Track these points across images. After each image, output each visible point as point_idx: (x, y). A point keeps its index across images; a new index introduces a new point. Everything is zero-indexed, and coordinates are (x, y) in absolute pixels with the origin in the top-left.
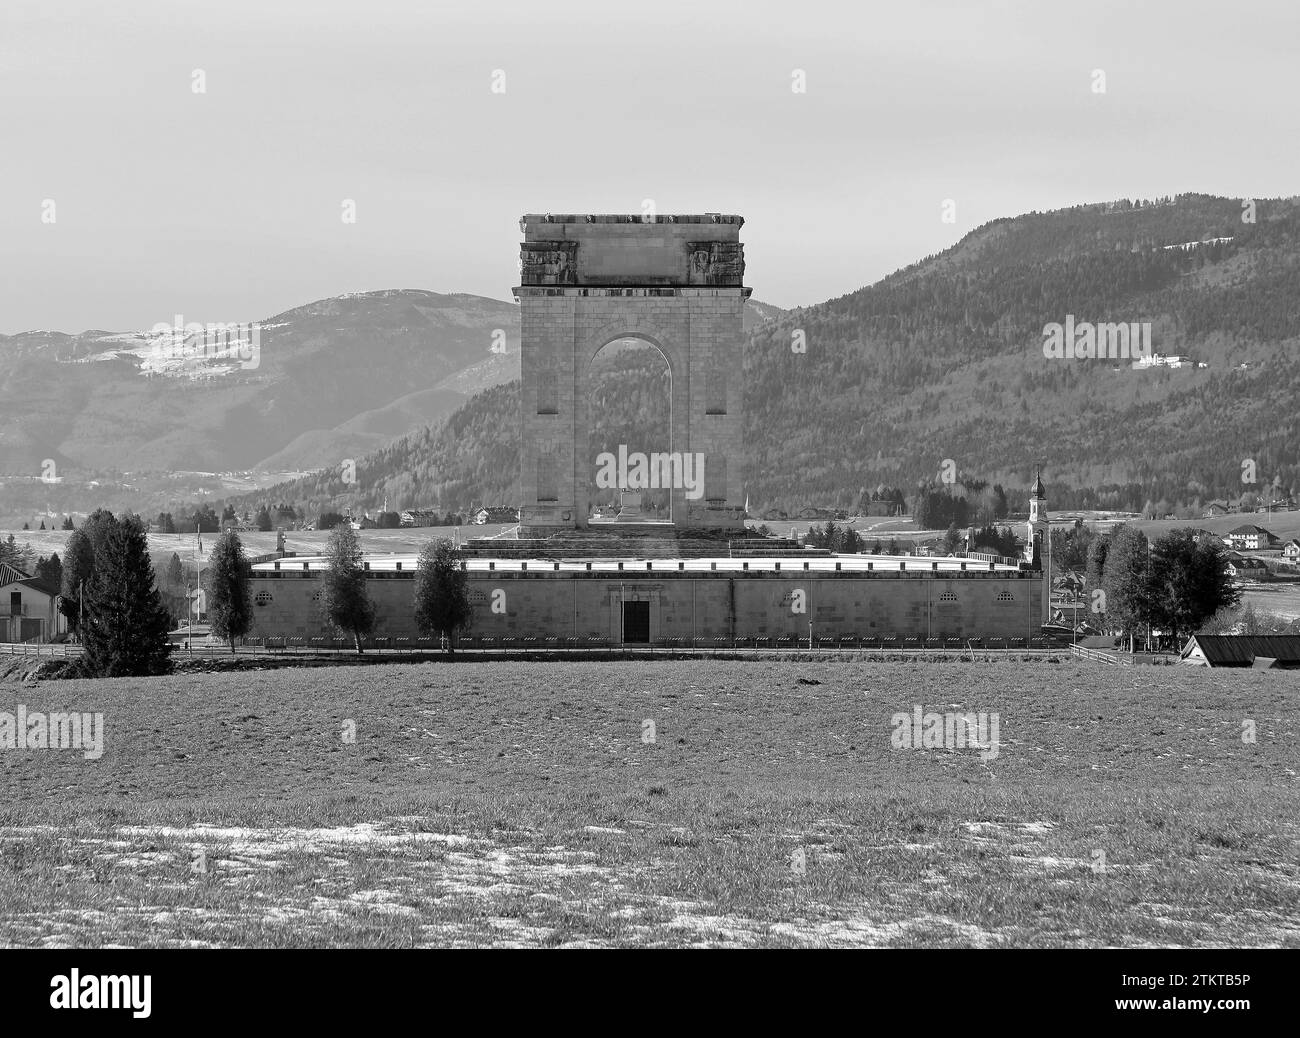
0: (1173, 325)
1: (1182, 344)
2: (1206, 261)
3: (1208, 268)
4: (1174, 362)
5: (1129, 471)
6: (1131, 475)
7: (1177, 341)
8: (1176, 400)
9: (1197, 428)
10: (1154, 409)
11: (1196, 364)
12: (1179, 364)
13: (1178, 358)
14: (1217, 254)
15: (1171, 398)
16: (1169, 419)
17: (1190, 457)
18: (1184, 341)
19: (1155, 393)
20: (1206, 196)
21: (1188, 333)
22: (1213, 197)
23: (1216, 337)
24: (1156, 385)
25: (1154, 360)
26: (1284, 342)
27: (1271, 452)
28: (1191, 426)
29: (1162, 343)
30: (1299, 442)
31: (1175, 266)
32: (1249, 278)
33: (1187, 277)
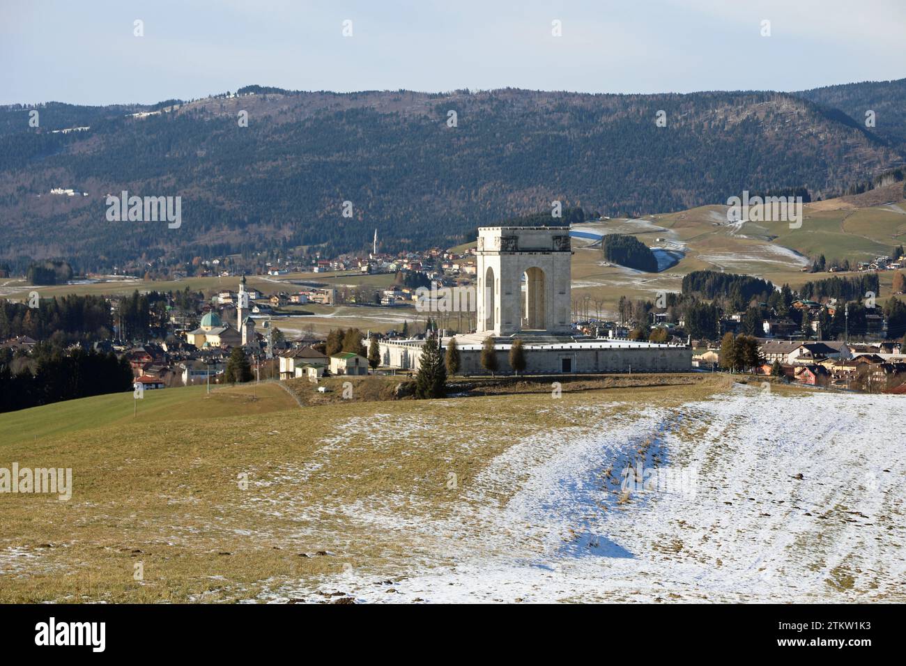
0: (67, 173)
1: (73, 183)
2: (76, 139)
3: (77, 144)
4: (70, 192)
5: (61, 250)
6: (63, 252)
7: (71, 181)
8: (76, 212)
9: (91, 227)
10: (64, 217)
11: (82, 194)
12: (73, 194)
13: (72, 190)
14: (82, 136)
15: (73, 211)
16: (75, 222)
17: (93, 242)
18: (74, 180)
19: (62, 209)
20: (62, 103)
21: (76, 177)
22: (66, 104)
23: (91, 180)
24: (63, 204)
25: (60, 191)
26: (130, 184)
27: (136, 240)
28: (87, 226)
29: (62, 182)
30: (149, 236)
31: (60, 142)
32: (102, 149)
33: (67, 147)
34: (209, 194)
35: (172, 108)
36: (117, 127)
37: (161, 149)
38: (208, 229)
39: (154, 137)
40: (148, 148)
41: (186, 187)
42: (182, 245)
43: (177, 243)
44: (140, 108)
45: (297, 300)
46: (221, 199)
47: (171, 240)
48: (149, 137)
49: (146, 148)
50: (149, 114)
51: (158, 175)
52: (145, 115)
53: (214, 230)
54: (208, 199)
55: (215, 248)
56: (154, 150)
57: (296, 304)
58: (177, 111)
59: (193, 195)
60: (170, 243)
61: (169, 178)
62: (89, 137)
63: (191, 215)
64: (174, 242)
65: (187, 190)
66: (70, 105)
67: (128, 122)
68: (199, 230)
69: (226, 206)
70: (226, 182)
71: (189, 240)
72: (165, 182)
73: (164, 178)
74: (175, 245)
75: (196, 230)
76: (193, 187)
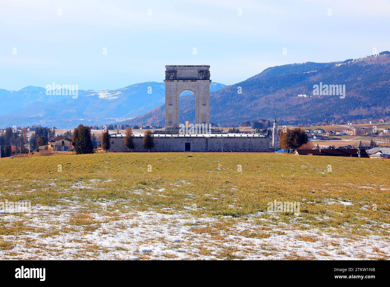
0: (305, 88)
2: (312, 75)
3: (312, 77)
4: (305, 96)
6: (296, 118)
7: (306, 91)
8: (305, 103)
9: (310, 109)
10: (301, 105)
11: (310, 96)
14: (314, 74)
16: (304, 107)
17: (308, 115)
19: (301, 102)
20: (312, 62)
21: (308, 90)
22: (314, 63)
24: (302, 100)
25: (301, 95)
27: (325, 114)
28: (308, 109)
29: (303, 92)
30: (330, 112)
31: (305, 76)
32: (321, 79)
33: (308, 79)
34: (357, 95)
35: (351, 62)
36: (328, 70)
37: (344, 78)
38: (354, 109)
39: (341, 73)
40: (339, 78)
41: (348, 92)
42: (343, 115)
43: (341, 115)
44: (338, 63)
45: (339, 134)
46: (362, 96)
47: (338, 114)
48: (340, 73)
49: (338, 78)
50: (341, 64)
52: (340, 65)
53: (357, 109)
54: (356, 97)
55: (355, 116)
56: (341, 78)
58: (352, 63)
59: (350, 95)
60: (338, 115)
62: (317, 74)
63: (348, 103)
64: (340, 114)
66: (315, 63)
67: (333, 68)
68: (351, 109)
69: (363, 100)
70: (365, 90)
71: (346, 113)
74: (340, 116)
75: (349, 109)
76: (351, 92)
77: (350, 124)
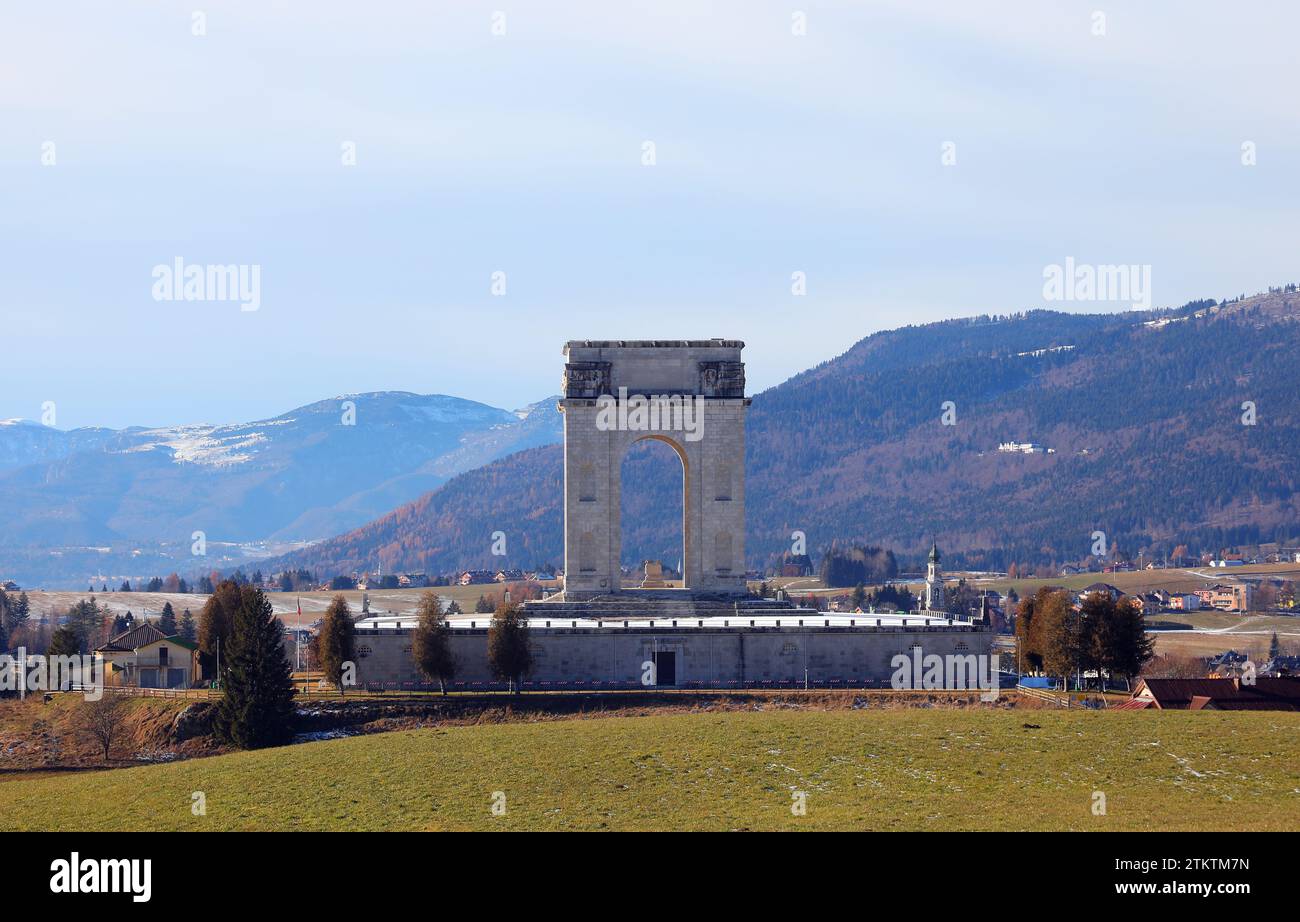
0: (1026, 419)
1: (1034, 434)
2: (1053, 365)
3: (1054, 371)
4: (1027, 448)
5: (992, 539)
6: (994, 541)
7: (1030, 430)
8: (1030, 479)
9: (1047, 503)
10: (1011, 487)
11: (1045, 449)
12: (1032, 450)
13: (1030, 445)
14: (1061, 359)
15: (1025, 478)
16: (1023, 495)
17: (1042, 526)
18: (1036, 430)
19: (1012, 474)
20: (1051, 312)
21: (1039, 426)
22: (1057, 313)
23: (1061, 427)
24: (1014, 466)
25: (1011, 447)
26: (1118, 432)
27: (1109, 522)
28: (1042, 501)
29: (1017, 433)
30: (1131, 513)
31: (1027, 370)
32: (1088, 379)
33: (1037, 378)
34: (1235, 445)
35: (1208, 312)
36: (1117, 344)
37: (1180, 376)
38: (1226, 501)
39: (1171, 356)
40: (1160, 376)
41: (1201, 435)
42: (1181, 528)
43: (1174, 526)
44: (1156, 315)
45: (1180, 604)
46: (1253, 452)
47: (1164, 522)
48: (1163, 357)
49: (1157, 375)
50: (1168, 321)
51: (1164, 417)
52: (1163, 323)
53: (1236, 502)
54: (1233, 453)
55: (1232, 533)
56: (1168, 377)
57: (1178, 611)
58: (1213, 314)
59: (1209, 447)
60: (1161, 525)
61: (1179, 421)
62: (1073, 361)
63: (1203, 479)
64: (1169, 521)
65: (1200, 439)
66: (1064, 314)
67: (1134, 336)
68: (1212, 503)
69: (1260, 465)
71: (1194, 519)
72: (1172, 426)
73: (1172, 421)
74: (1171, 529)
75: (1207, 503)
76: (1210, 434)
77: (1217, 564)
